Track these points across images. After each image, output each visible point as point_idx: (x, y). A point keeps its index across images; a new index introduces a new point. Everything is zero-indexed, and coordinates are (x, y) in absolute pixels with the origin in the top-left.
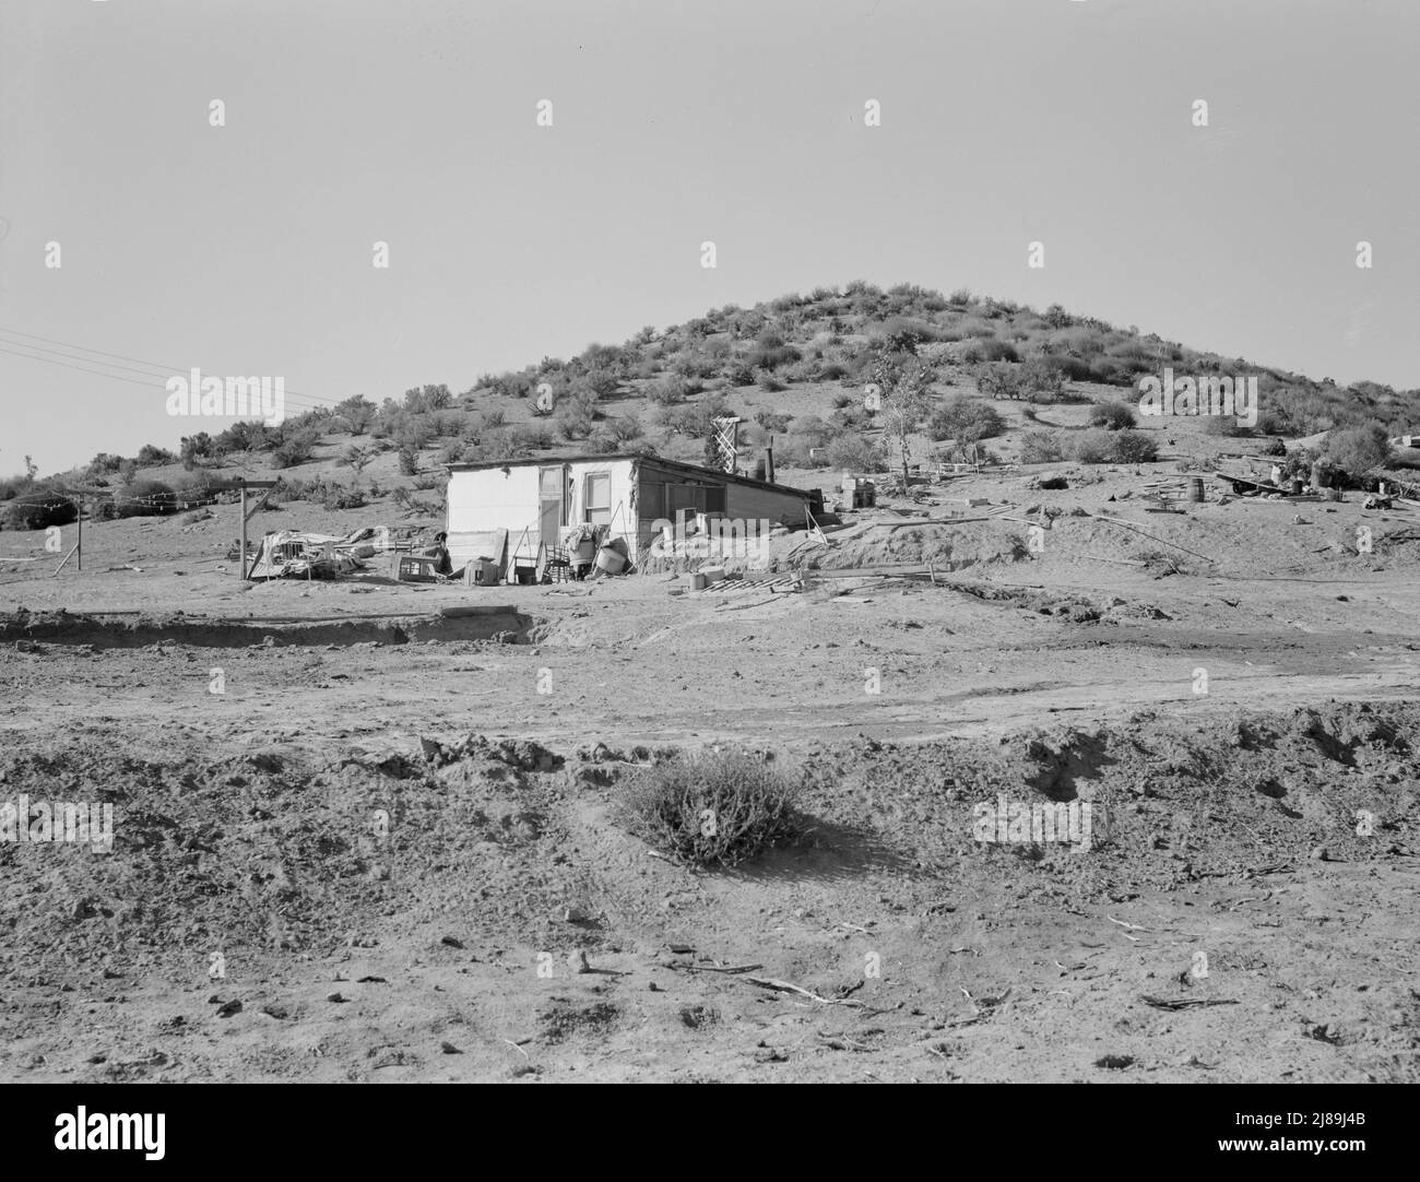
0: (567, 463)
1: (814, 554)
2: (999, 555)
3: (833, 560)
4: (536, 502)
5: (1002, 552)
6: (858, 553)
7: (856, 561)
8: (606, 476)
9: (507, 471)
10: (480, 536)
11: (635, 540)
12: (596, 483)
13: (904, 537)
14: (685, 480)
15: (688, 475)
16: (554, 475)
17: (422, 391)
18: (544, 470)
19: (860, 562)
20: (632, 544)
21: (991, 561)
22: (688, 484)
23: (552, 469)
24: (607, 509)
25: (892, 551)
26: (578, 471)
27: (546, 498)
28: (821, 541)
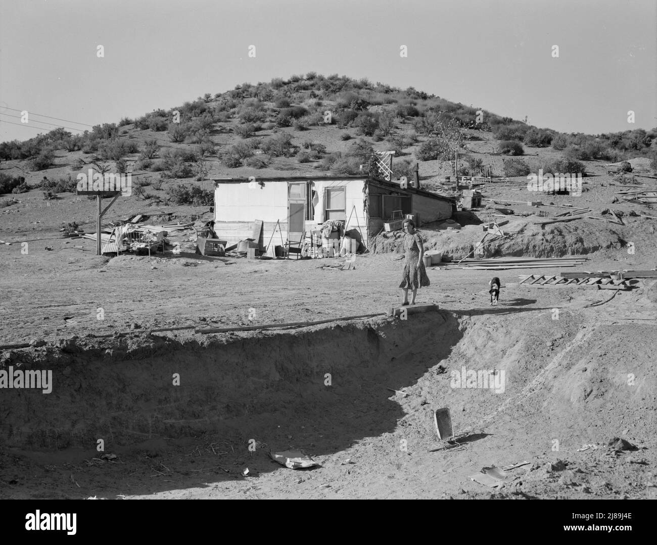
0: (310, 181)
1: (497, 243)
2: (611, 244)
3: (510, 247)
4: (285, 204)
5: (612, 241)
6: (526, 241)
7: (525, 247)
8: (342, 189)
9: (262, 185)
10: (240, 224)
11: (366, 232)
12: (333, 194)
13: (552, 232)
14: (391, 193)
15: (393, 189)
16: (299, 189)
17: (101, 126)
18: (291, 185)
19: (527, 248)
20: (364, 232)
21: (608, 247)
22: (393, 195)
23: (299, 184)
24: (343, 211)
25: (547, 241)
26: (319, 187)
27: (292, 202)
28: (499, 234)
